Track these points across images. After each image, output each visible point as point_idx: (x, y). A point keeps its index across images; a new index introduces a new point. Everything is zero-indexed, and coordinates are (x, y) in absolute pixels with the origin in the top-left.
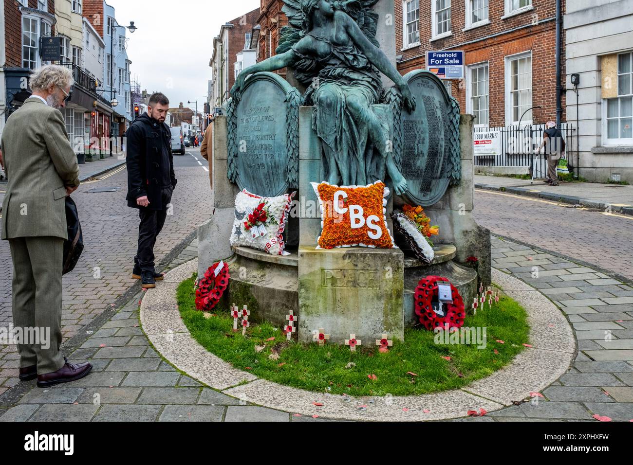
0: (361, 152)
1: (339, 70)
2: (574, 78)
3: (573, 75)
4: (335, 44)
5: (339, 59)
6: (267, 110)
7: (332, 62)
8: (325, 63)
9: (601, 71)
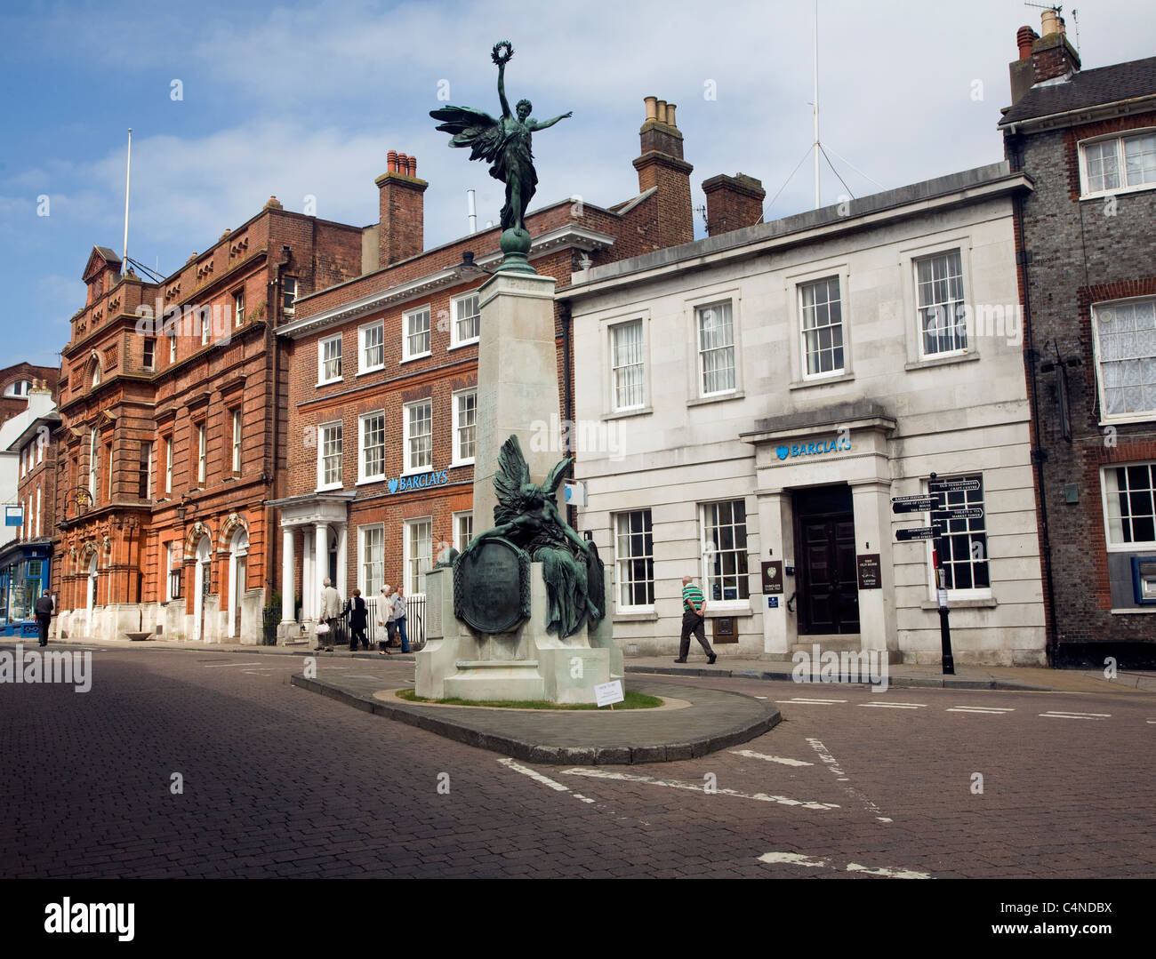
0: (571, 593)
1: (549, 540)
2: (586, 535)
3: (586, 532)
4: (544, 521)
5: (547, 532)
6: (500, 564)
7: (542, 533)
8: (539, 534)
9: (612, 529)
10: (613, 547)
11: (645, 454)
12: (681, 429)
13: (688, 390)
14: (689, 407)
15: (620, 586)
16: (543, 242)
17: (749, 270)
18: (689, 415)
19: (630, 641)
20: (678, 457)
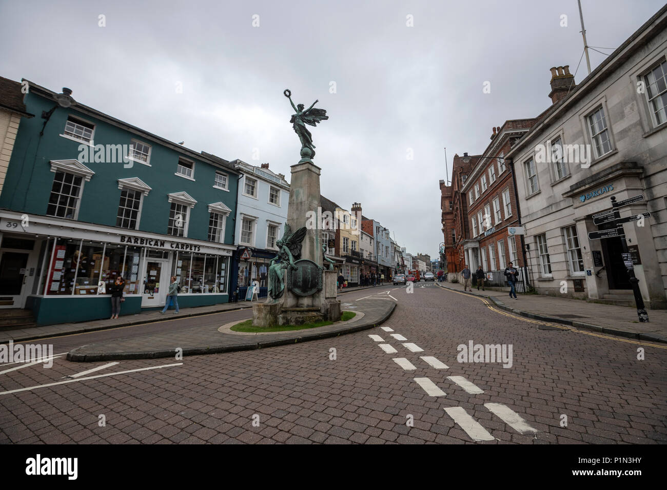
3: (527, 245)
9: (536, 242)
10: (538, 250)
11: (541, 210)
12: (550, 197)
13: (551, 180)
14: (552, 186)
15: (543, 266)
16: (500, 140)
17: (564, 119)
18: (553, 191)
19: (546, 289)
20: (551, 209)
